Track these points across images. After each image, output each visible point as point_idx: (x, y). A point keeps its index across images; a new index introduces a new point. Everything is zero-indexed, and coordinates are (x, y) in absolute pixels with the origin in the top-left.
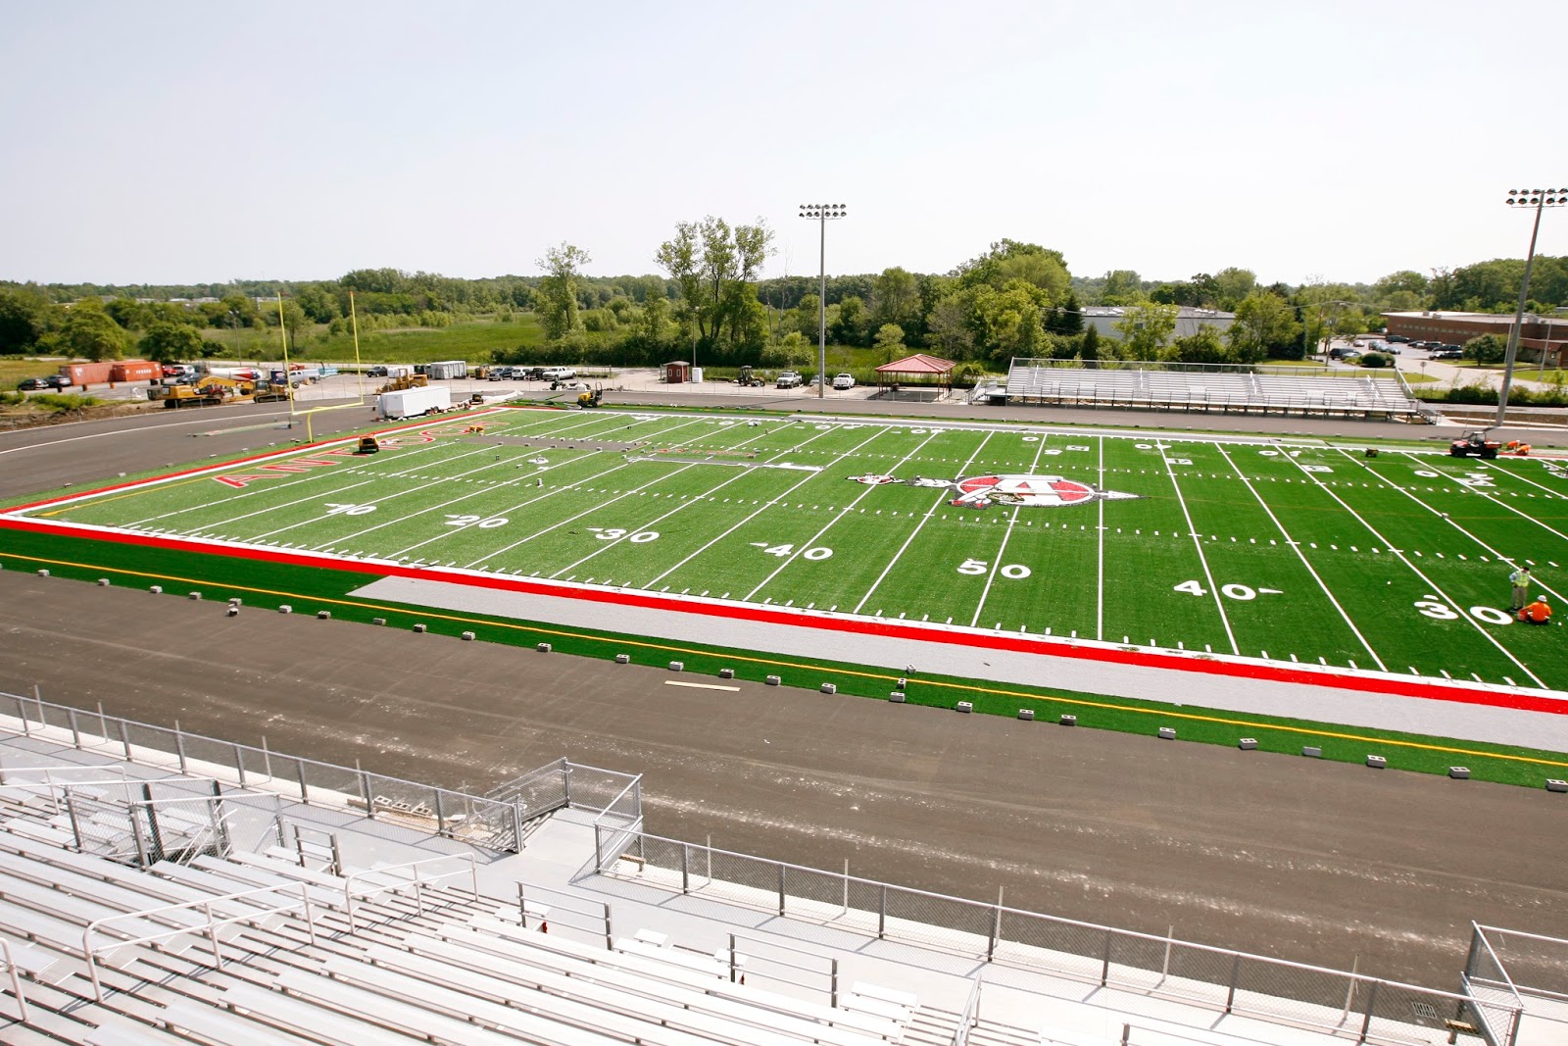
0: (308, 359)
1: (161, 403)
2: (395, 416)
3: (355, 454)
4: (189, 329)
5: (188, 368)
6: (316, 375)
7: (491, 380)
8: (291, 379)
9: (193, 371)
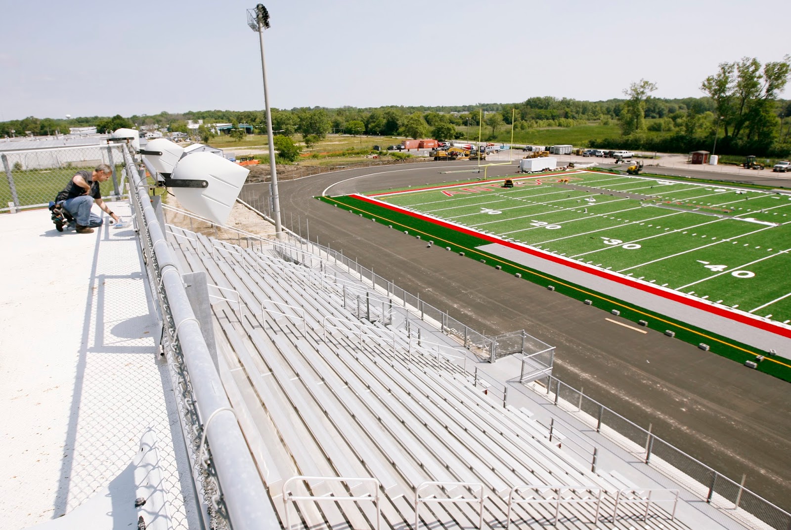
0: (498, 141)
1: (433, 158)
2: (527, 171)
3: (502, 187)
4: (450, 126)
5: (448, 144)
6: (499, 149)
7: (584, 156)
8: (487, 150)
9: (449, 145)
